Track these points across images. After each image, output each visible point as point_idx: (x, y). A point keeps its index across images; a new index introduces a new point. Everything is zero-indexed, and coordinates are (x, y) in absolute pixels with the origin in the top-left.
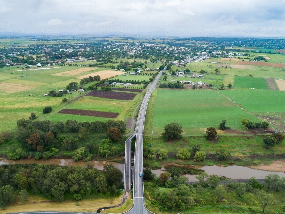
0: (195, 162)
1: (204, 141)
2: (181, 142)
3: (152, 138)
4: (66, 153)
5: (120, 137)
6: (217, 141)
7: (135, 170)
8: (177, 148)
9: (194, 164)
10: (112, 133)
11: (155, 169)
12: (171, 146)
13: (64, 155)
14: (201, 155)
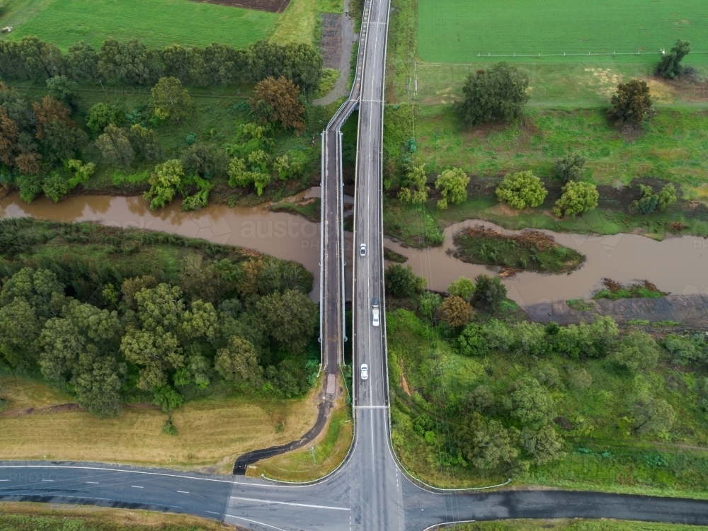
0: (557, 220)
1: (595, 130)
2: (515, 134)
3: (416, 116)
4: (122, 178)
5: (301, 115)
6: (643, 129)
7: (356, 278)
8: (498, 157)
9: (552, 226)
10: (273, 104)
11: (420, 247)
12: (480, 149)
13: (115, 184)
14: (581, 199)
